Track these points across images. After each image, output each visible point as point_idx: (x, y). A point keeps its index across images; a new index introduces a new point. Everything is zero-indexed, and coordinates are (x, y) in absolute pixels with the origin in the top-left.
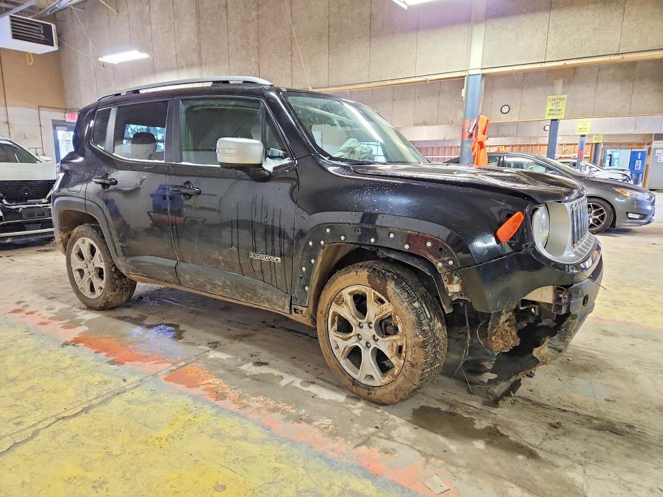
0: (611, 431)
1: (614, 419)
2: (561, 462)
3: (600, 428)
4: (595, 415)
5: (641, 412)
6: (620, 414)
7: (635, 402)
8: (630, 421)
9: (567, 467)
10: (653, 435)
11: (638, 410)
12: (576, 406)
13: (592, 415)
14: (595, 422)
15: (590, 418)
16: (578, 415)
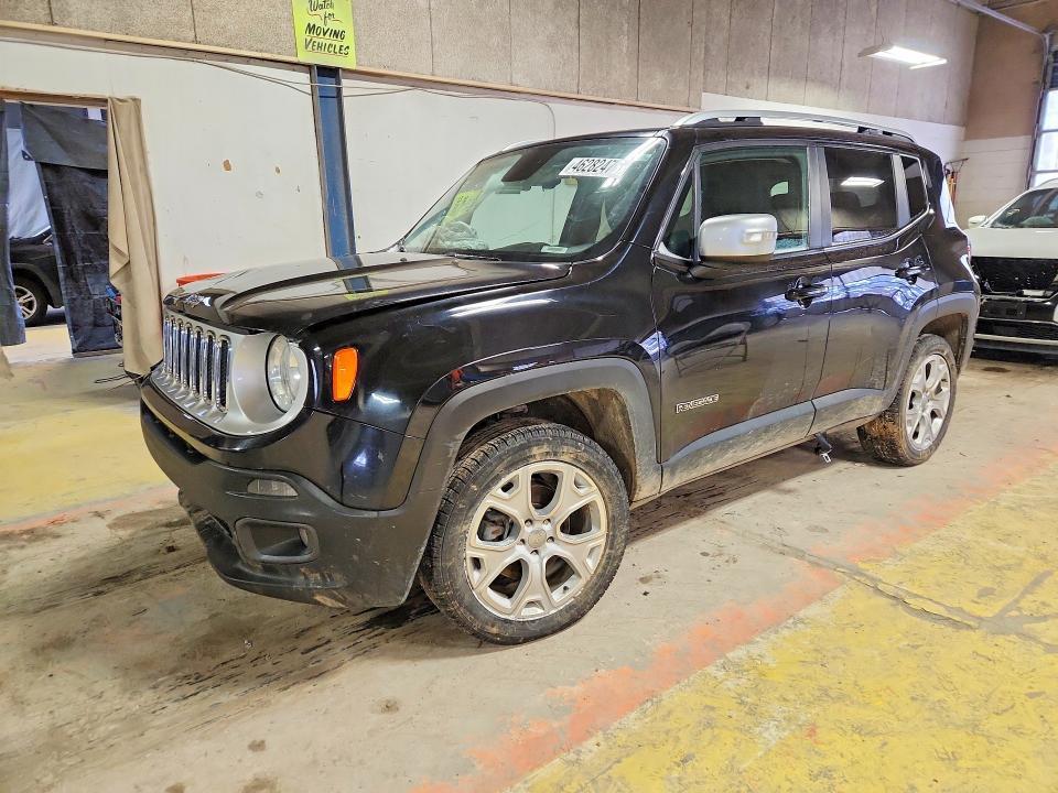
0: (116, 577)
1: (121, 590)
2: (142, 534)
3: (129, 574)
4: (143, 582)
5: (94, 620)
6: (117, 601)
7: (108, 630)
8: (101, 600)
9: (136, 533)
10: (72, 600)
11: (98, 621)
12: (171, 580)
13: (147, 581)
14: (139, 576)
15: (147, 575)
16: (161, 573)
